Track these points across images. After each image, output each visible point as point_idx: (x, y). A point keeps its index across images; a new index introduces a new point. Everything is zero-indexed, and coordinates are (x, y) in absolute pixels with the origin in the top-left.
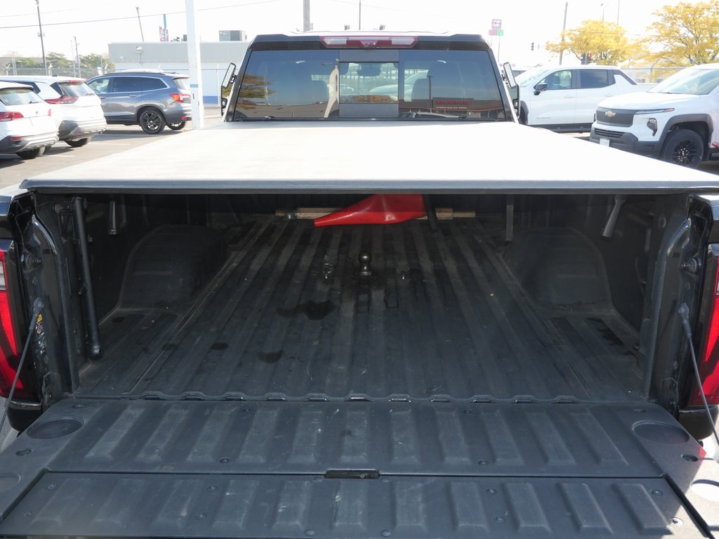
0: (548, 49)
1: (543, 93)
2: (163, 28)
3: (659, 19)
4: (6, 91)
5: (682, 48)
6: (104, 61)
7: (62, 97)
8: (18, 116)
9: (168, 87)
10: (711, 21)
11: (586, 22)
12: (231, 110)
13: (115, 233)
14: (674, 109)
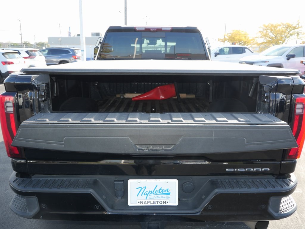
0: (219, 41)
1: (218, 56)
2: (69, 32)
3: (262, 30)
4: (7, 53)
5: (270, 41)
6: (45, 44)
7: (30, 56)
8: (12, 63)
9: (71, 53)
10: (281, 30)
11: (233, 31)
12: (99, 57)
13: (56, 95)
14: (268, 61)
